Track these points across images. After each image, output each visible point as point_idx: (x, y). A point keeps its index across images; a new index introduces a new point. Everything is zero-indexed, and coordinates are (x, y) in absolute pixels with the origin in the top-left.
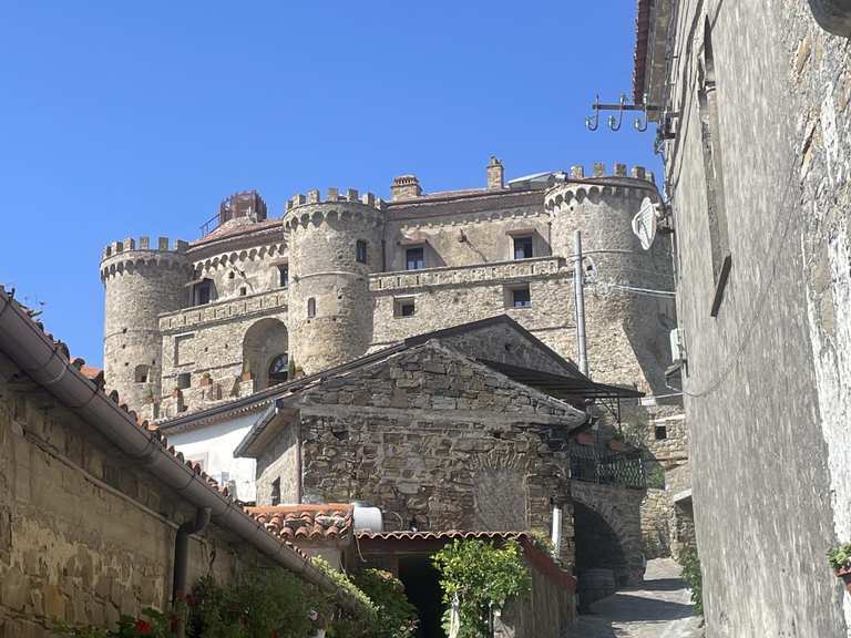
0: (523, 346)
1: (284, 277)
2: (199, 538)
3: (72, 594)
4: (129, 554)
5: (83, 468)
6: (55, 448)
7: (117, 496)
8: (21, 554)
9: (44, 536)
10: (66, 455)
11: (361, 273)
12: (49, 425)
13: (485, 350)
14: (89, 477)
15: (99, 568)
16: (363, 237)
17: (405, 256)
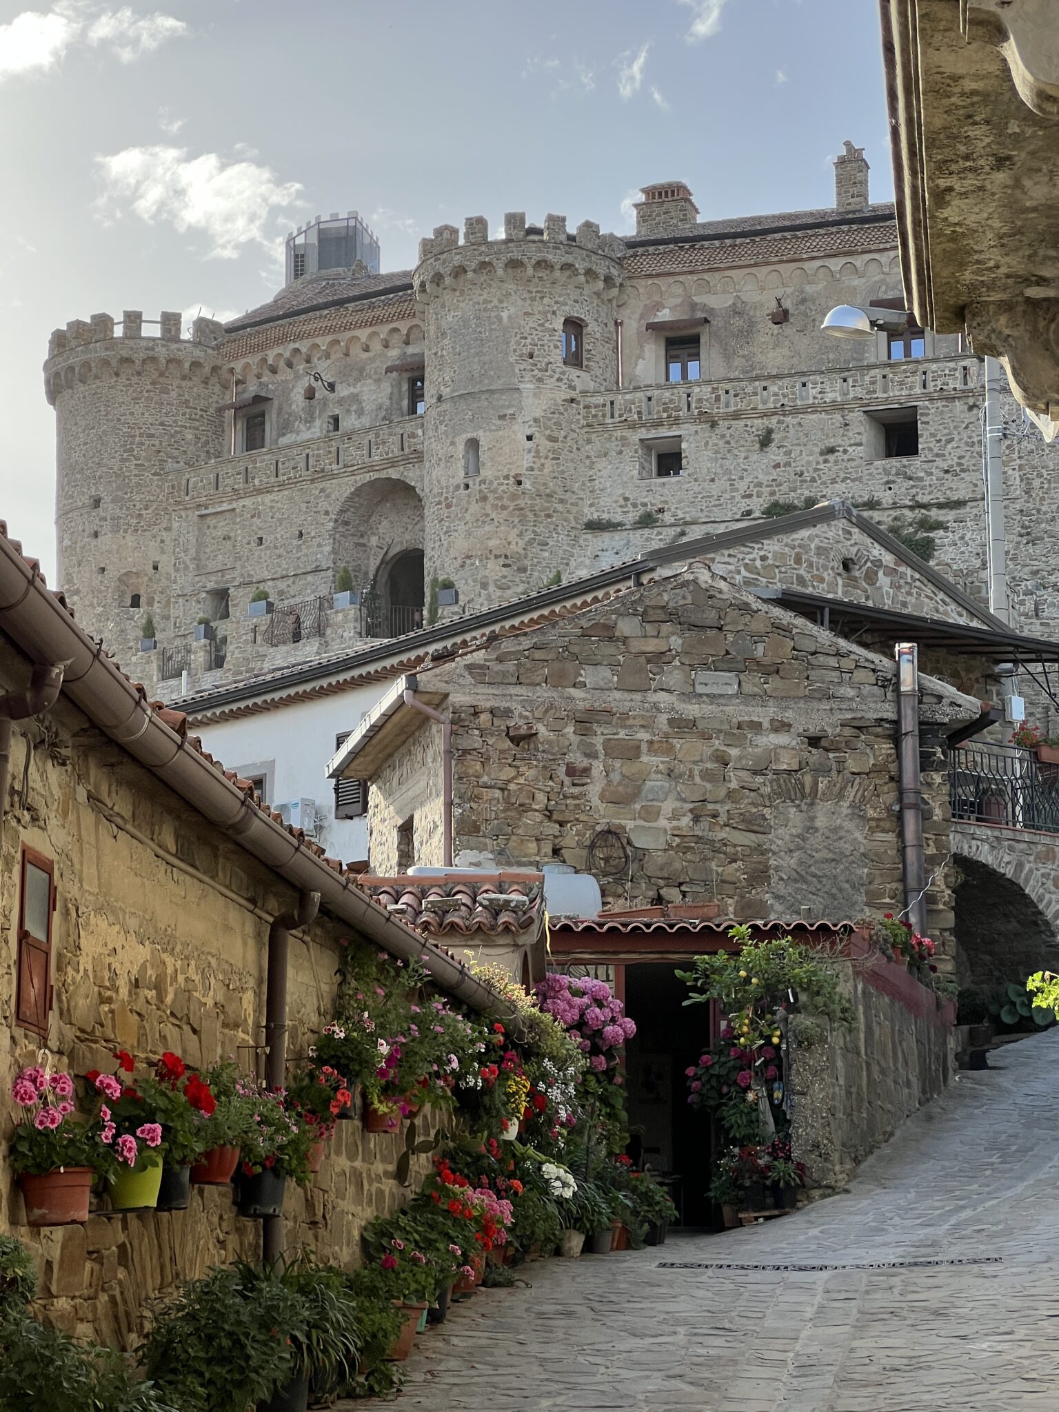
0: (878, 564)
1: (416, 395)
2: (300, 935)
3: (143, 1013)
4: (210, 958)
5: (152, 839)
6: (122, 817)
7: (192, 876)
8: (90, 958)
9: (113, 935)
10: (134, 826)
11: (573, 388)
12: (114, 788)
13: (802, 572)
14: (161, 852)
15: (174, 978)
16: (577, 312)
17: (663, 353)
